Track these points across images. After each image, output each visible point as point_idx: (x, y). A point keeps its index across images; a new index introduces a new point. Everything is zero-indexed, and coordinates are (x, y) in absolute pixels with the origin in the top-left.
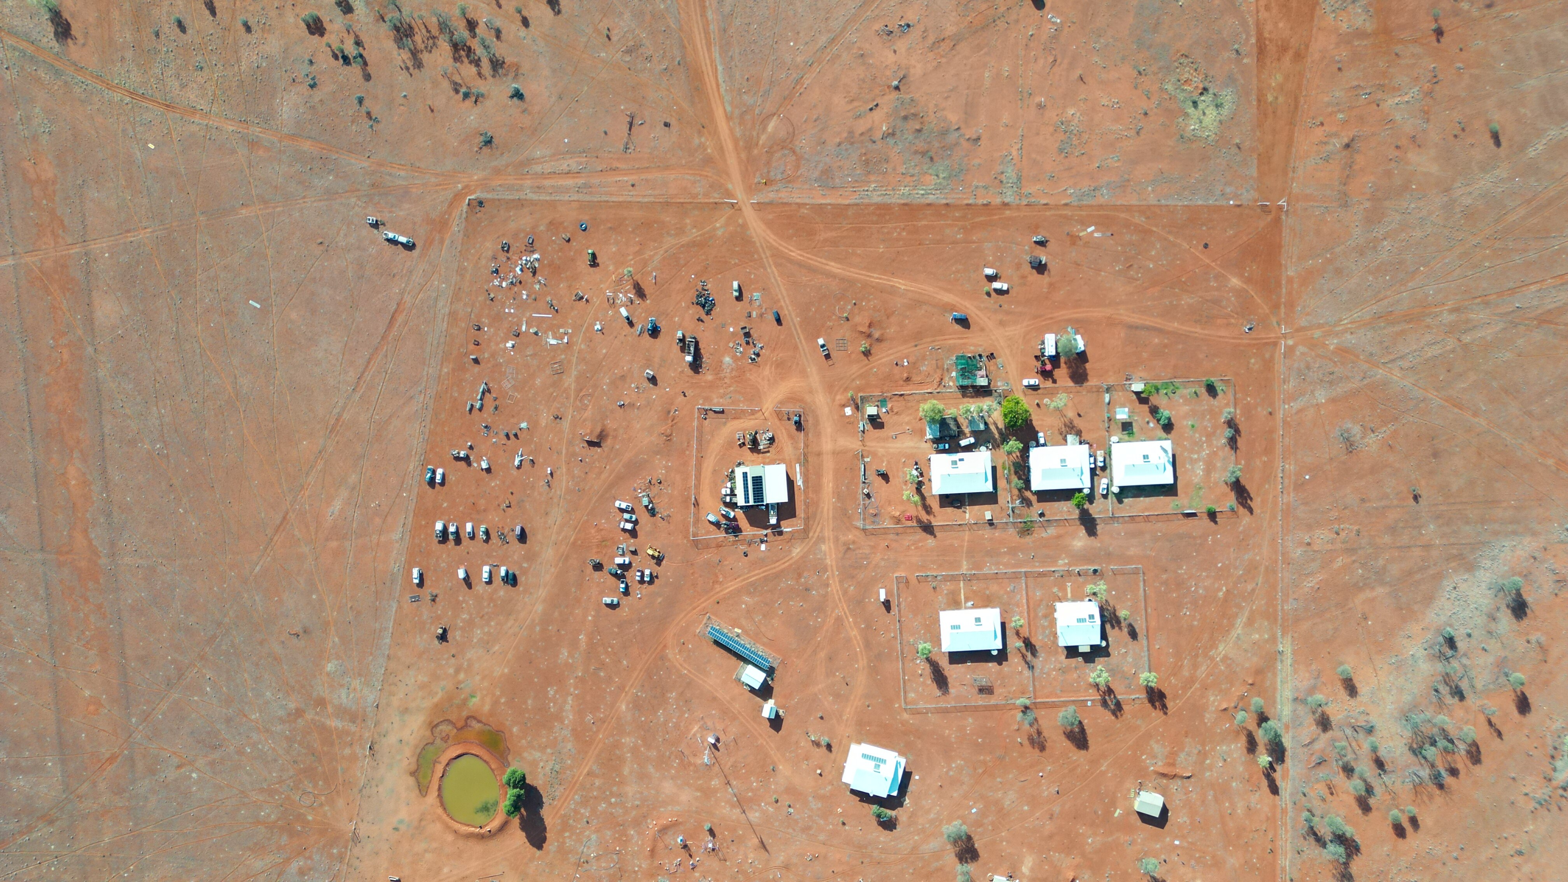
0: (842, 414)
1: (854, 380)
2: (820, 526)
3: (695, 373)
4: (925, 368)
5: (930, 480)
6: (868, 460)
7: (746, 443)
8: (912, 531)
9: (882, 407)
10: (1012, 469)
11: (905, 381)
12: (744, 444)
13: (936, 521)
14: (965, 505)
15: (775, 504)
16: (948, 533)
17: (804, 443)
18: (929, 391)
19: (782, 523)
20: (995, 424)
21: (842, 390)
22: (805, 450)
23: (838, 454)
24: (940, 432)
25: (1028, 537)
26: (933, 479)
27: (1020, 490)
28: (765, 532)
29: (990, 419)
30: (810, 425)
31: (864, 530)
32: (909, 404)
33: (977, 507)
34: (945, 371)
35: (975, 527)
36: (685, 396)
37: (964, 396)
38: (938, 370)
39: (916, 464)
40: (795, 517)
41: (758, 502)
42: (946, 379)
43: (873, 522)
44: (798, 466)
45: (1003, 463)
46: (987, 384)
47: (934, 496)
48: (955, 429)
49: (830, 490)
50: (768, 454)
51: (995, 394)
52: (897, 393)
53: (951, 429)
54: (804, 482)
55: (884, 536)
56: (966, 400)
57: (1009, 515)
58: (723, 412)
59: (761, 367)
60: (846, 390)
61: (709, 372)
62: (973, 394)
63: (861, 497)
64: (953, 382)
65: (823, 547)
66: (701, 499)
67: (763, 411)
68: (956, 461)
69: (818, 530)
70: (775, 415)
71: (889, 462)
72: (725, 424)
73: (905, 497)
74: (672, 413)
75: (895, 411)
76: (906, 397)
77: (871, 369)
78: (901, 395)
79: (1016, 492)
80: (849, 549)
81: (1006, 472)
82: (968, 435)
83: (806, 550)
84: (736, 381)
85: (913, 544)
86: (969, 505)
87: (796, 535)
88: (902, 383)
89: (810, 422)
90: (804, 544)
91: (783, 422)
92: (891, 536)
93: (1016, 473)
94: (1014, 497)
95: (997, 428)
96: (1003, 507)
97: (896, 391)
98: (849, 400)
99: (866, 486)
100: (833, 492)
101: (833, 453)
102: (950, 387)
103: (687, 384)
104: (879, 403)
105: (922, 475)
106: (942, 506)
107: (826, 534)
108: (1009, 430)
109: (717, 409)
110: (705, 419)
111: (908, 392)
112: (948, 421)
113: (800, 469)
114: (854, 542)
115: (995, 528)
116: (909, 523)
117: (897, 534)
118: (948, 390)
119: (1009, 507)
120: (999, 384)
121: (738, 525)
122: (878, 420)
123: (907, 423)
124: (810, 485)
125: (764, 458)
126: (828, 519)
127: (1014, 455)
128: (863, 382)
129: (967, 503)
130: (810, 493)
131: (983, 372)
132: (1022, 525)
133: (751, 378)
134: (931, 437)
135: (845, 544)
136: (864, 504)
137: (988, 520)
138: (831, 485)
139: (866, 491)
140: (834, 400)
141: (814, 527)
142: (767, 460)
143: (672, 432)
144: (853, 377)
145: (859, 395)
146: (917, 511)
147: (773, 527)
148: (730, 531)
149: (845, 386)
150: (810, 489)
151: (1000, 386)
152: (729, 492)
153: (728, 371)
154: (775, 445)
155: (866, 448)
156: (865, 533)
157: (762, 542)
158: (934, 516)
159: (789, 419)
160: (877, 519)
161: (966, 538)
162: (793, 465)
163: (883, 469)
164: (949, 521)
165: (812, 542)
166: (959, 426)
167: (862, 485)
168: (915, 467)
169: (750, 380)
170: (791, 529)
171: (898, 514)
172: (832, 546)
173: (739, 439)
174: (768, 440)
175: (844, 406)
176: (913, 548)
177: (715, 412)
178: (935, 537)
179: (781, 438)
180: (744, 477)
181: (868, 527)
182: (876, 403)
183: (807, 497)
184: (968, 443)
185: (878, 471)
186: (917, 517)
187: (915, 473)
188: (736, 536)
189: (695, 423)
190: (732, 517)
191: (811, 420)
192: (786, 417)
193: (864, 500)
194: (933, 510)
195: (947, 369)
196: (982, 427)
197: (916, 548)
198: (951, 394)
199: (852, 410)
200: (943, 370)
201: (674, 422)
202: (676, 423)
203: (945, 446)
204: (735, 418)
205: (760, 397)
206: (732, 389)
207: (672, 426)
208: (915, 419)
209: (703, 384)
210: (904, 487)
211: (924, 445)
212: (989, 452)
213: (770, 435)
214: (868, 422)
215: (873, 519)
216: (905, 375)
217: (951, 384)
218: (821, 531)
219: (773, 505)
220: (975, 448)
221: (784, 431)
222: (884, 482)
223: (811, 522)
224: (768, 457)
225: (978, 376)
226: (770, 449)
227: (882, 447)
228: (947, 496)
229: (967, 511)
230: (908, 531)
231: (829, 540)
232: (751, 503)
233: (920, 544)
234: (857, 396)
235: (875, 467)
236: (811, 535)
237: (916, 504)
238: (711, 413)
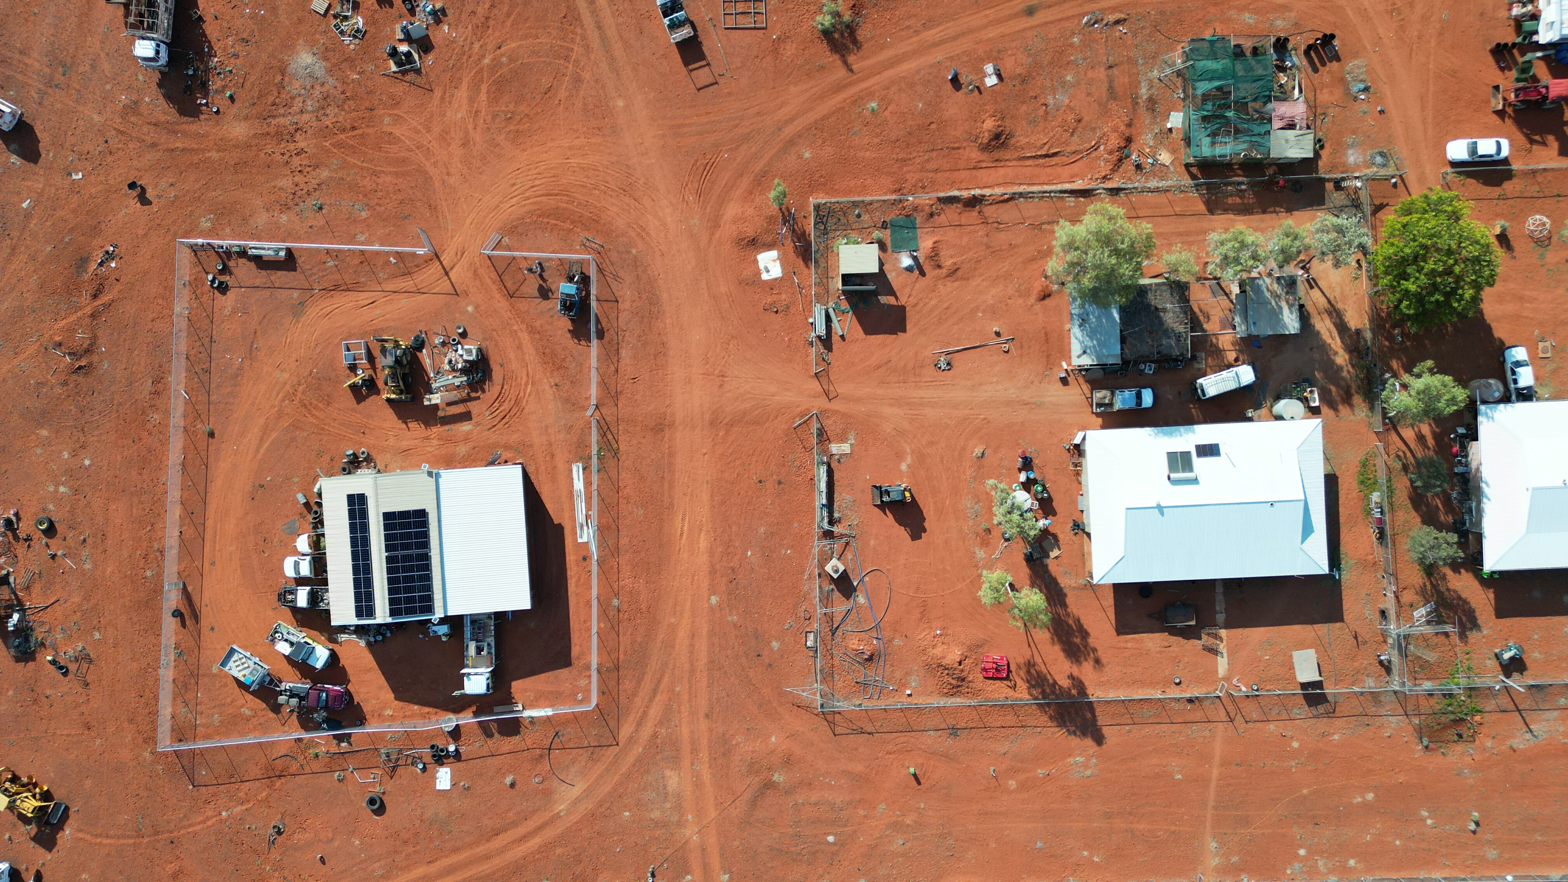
0: (747, 273)
1: (791, 142)
2: (660, 699)
3: (183, 112)
4: (1063, 98)
5: (1079, 528)
6: (846, 448)
7: (380, 384)
8: (1010, 719)
9: (898, 248)
10: (1402, 485)
11: (985, 148)
12: (370, 385)
13: (1101, 684)
14: (1214, 624)
15: (489, 615)
16: (1147, 729)
17: (603, 384)
18: (1079, 185)
19: (517, 686)
20: (1335, 314)
21: (745, 182)
22: (608, 411)
23: (731, 425)
24: (1123, 340)
25: (1460, 748)
26: (1094, 524)
27: (1430, 570)
28: (449, 721)
29: (1315, 294)
30: (624, 317)
31: (829, 717)
32: (1003, 238)
33: (1257, 634)
34: (1142, 110)
35: (1252, 710)
36: (144, 200)
37: (1214, 206)
38: (1113, 106)
39: (1027, 464)
40: (568, 663)
41: (411, 611)
42: (1146, 140)
43: (863, 686)
44: (577, 471)
45: (1364, 465)
46: (1311, 155)
47: (1094, 588)
48: (1181, 329)
49: (702, 560)
50: (465, 427)
51: (1337, 198)
52: (956, 193)
53: (1167, 332)
54: (602, 531)
55: (902, 738)
56: (1220, 219)
57: (1387, 668)
58: (290, 262)
59: (438, 93)
60: (761, 181)
61: (235, 109)
62: (1250, 199)
63: (815, 589)
64: (1173, 151)
65: (673, 780)
66: (206, 595)
67: (446, 259)
68: (1186, 455)
69: (655, 712)
70: (489, 277)
71: (920, 458)
72: (299, 308)
73: (986, 595)
74: (93, 266)
75: (948, 263)
76: (989, 211)
77: (858, 100)
78: (974, 202)
79: (1415, 577)
80: (769, 785)
81: (1375, 497)
82: (1231, 356)
83: (606, 788)
84: (339, 145)
85: (1013, 771)
86: (1228, 626)
87: (570, 731)
88: (975, 155)
89: (625, 306)
90: (600, 768)
91: (523, 305)
92: (930, 739)
93: (1417, 500)
94: (1408, 597)
95: (1342, 327)
96: (1364, 634)
97: (952, 185)
98: (771, 219)
99: (838, 546)
100: (713, 572)
101: (713, 423)
102: (1160, 170)
103: (151, 157)
104: (886, 235)
105: (1046, 506)
106: (1123, 627)
107: (685, 731)
108: (1391, 338)
109: (267, 248)
110: (223, 289)
111: (998, 191)
112: (1154, 300)
113: (588, 483)
114: (788, 762)
115: (1331, 714)
116: (999, 691)
117: (954, 731)
118: (1153, 184)
119: (1385, 635)
120: (1352, 157)
121: (348, 693)
122: (884, 299)
123: (993, 312)
124: (624, 541)
125: (448, 440)
126: (692, 671)
127: (1409, 434)
128: (828, 151)
129: (1221, 618)
130: (626, 571)
131: (1297, 109)
132: (1438, 704)
133: (397, 131)
134: (1087, 361)
135: (753, 768)
136: (829, 617)
137: (1304, 686)
138: (703, 544)
139: (834, 566)
140: (715, 223)
141: (639, 702)
142: (462, 450)
143: (94, 339)
144: (789, 131)
145: (812, 201)
146: (1031, 643)
147: (480, 704)
148: (318, 716)
149: (759, 166)
150: (624, 559)
151: (1357, 167)
152: (305, 570)
153: (310, 105)
154: (492, 390)
155: (835, 405)
156: (832, 724)
157: (440, 758)
158: (1097, 661)
159: (545, 293)
160: (872, 674)
161: (1218, 749)
162: (561, 466)
163: (898, 486)
164: (1153, 684)
165: (631, 759)
166: (1195, 324)
167: (818, 545)
168: (1023, 477)
169: (393, 139)
170: (549, 712)
171: (953, 655)
172: (706, 776)
173: (353, 368)
174: (463, 371)
175: (755, 244)
176: (1012, 784)
177: (259, 261)
178: (1099, 739)
179: (515, 365)
180: (352, 514)
181: (843, 705)
182: (877, 234)
183: (610, 587)
184: (1232, 386)
185: (881, 491)
186: (1030, 665)
187: (1023, 498)
188: (340, 738)
189: (181, 307)
190: (319, 665)
191: (626, 294)
192: (532, 285)
193: (826, 600)
194: (1092, 641)
195: (1151, 100)
196: (1291, 323)
197: (1023, 786)
198: (1162, 199)
199: (784, 261)
200: (1135, 103)
201: (104, 299)
202: (108, 305)
203: (1139, 396)
204: (336, 288)
205: (433, 208)
206: (325, 174)
207: (93, 316)
208: (1023, 294)
209: (214, 155)
210: (980, 554)
211: (1055, 393)
212: (1315, 424)
213: (466, 352)
214: (845, 305)
215: (861, 673)
216: (989, 124)
217: (1165, 157)
218: (665, 719)
219: (477, 621)
220: (1257, 406)
221: (525, 337)
222: (901, 533)
223: (627, 685)
224: (466, 438)
225: (1277, 124)
226: (473, 407)
227: (897, 402)
228: (1145, 589)
229: (1222, 647)
230: (995, 720)
231: (694, 751)
232: (382, 615)
233: (1041, 772)
234: (803, 206)
235: (868, 478)
236: (625, 731)
237: (1029, 619)
238: (243, 270)
